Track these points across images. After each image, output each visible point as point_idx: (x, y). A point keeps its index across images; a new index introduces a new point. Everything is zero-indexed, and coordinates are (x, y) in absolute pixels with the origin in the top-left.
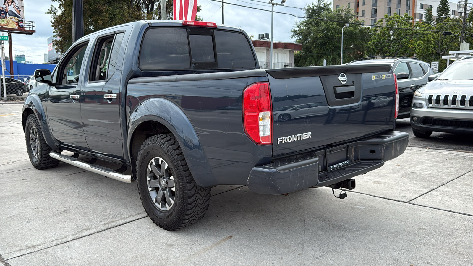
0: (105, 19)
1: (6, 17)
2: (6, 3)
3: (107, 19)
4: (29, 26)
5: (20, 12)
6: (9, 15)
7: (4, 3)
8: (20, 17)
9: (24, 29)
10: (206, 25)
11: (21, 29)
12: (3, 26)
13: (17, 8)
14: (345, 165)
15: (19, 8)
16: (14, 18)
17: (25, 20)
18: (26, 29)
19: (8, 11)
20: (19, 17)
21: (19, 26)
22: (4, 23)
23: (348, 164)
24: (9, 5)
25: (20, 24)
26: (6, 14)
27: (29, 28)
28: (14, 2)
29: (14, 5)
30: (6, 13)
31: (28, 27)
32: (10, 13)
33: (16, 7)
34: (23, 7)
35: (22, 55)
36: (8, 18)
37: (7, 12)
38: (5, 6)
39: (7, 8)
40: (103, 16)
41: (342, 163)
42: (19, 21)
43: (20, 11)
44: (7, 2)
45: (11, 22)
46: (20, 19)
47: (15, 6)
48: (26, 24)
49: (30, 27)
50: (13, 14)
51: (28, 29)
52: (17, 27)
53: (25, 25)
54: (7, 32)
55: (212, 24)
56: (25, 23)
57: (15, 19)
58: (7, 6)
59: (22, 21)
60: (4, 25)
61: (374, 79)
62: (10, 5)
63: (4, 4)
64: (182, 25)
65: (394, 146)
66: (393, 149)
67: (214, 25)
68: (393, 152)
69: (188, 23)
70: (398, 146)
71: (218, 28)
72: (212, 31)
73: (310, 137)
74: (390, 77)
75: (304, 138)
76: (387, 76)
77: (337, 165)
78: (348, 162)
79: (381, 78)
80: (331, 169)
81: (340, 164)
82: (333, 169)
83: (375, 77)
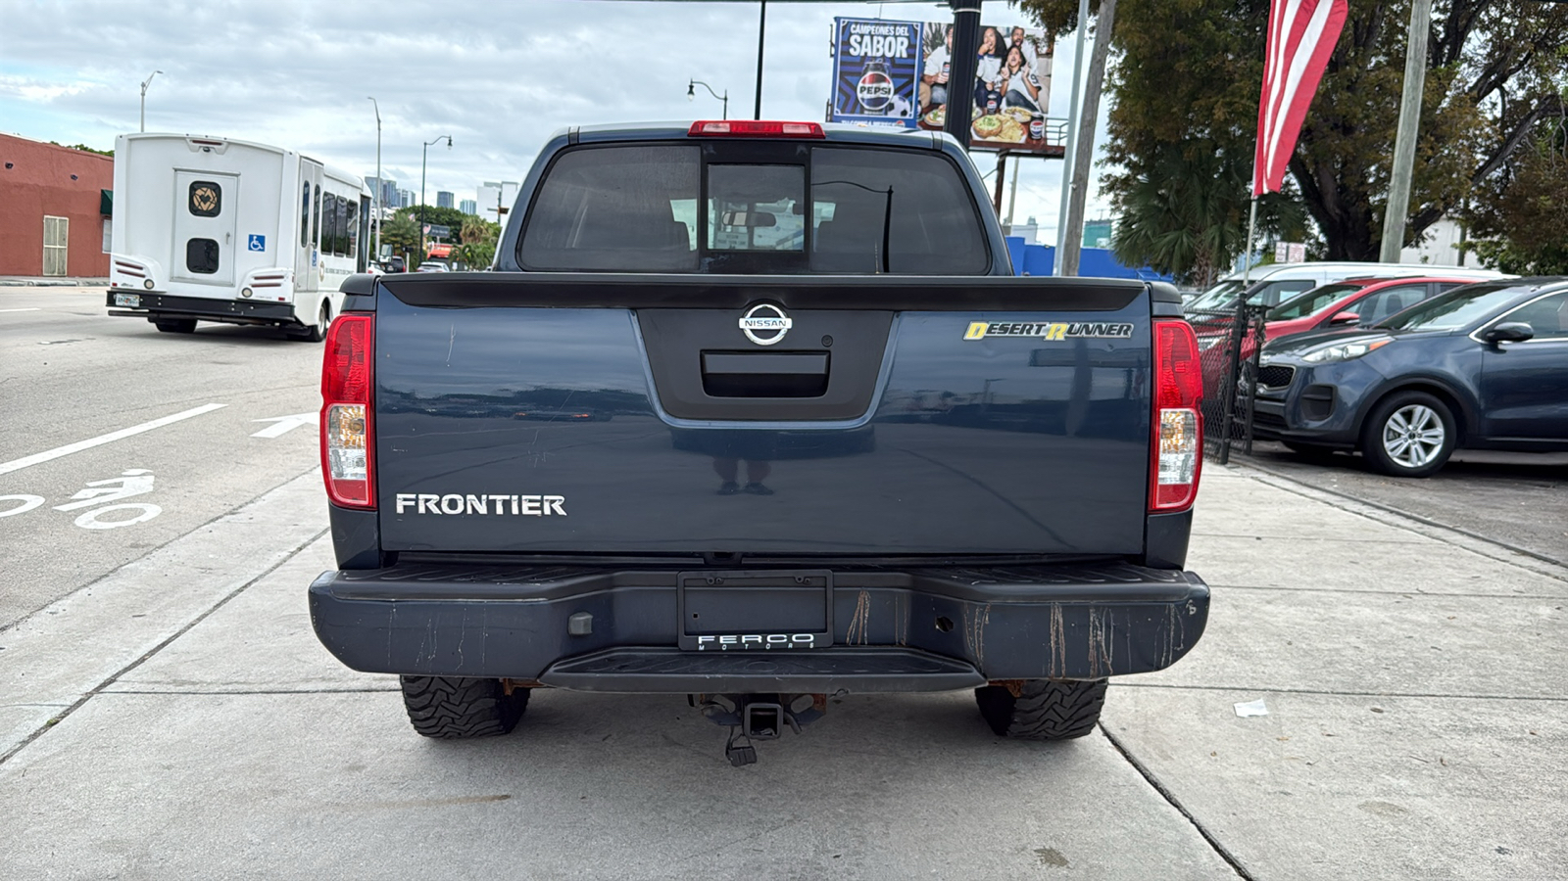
0: (1235, 102)
1: (998, 110)
2: (1005, 70)
3: (1243, 101)
4: (1060, 132)
5: (1040, 93)
6: (1009, 104)
7: (998, 70)
8: (1038, 107)
9: (1042, 142)
10: (777, 130)
11: (1034, 142)
12: (985, 137)
13: (1031, 81)
15: (1037, 82)
16: (1020, 112)
17: (1048, 116)
18: (1050, 143)
19: (1006, 92)
20: (1034, 109)
21: (1030, 135)
22: (990, 128)
23: (812, 646)
24: (1011, 73)
25: (1032, 129)
26: (999, 101)
27: (1060, 139)
28: (1026, 66)
29: (1026, 74)
30: (1002, 98)
31: (1057, 136)
32: (1011, 96)
33: (1029, 78)
34: (1050, 76)
35: (1103, 219)
36: (1003, 112)
37: (1002, 94)
38: (1000, 78)
39: (1006, 83)
40: (1233, 94)
41: (769, 638)
42: (1033, 118)
43: (1039, 88)
44: (1009, 65)
45: (1008, 124)
46: (1036, 114)
47: (1028, 75)
48: (1048, 129)
49: (1062, 135)
50: (1019, 100)
51: (1055, 143)
52: (1023, 140)
53: (1046, 132)
54: (997, 153)
55: (803, 127)
56: (1046, 126)
57: (1023, 115)
58: (1006, 77)
59: (1041, 118)
60: (990, 134)
61: (979, 336)
62: (1015, 75)
63: (999, 73)
64: (688, 135)
65: (1061, 621)
66: (1057, 636)
67: (810, 129)
68: (1057, 649)
69: (706, 129)
70: (1095, 627)
71: (827, 139)
72: (801, 148)
73: (561, 512)
74: (1109, 333)
75: (525, 511)
76: (1087, 327)
77: (739, 639)
78: (809, 638)
79: (1033, 334)
80: (701, 648)
81: (759, 639)
82: (713, 650)
83: (989, 331)
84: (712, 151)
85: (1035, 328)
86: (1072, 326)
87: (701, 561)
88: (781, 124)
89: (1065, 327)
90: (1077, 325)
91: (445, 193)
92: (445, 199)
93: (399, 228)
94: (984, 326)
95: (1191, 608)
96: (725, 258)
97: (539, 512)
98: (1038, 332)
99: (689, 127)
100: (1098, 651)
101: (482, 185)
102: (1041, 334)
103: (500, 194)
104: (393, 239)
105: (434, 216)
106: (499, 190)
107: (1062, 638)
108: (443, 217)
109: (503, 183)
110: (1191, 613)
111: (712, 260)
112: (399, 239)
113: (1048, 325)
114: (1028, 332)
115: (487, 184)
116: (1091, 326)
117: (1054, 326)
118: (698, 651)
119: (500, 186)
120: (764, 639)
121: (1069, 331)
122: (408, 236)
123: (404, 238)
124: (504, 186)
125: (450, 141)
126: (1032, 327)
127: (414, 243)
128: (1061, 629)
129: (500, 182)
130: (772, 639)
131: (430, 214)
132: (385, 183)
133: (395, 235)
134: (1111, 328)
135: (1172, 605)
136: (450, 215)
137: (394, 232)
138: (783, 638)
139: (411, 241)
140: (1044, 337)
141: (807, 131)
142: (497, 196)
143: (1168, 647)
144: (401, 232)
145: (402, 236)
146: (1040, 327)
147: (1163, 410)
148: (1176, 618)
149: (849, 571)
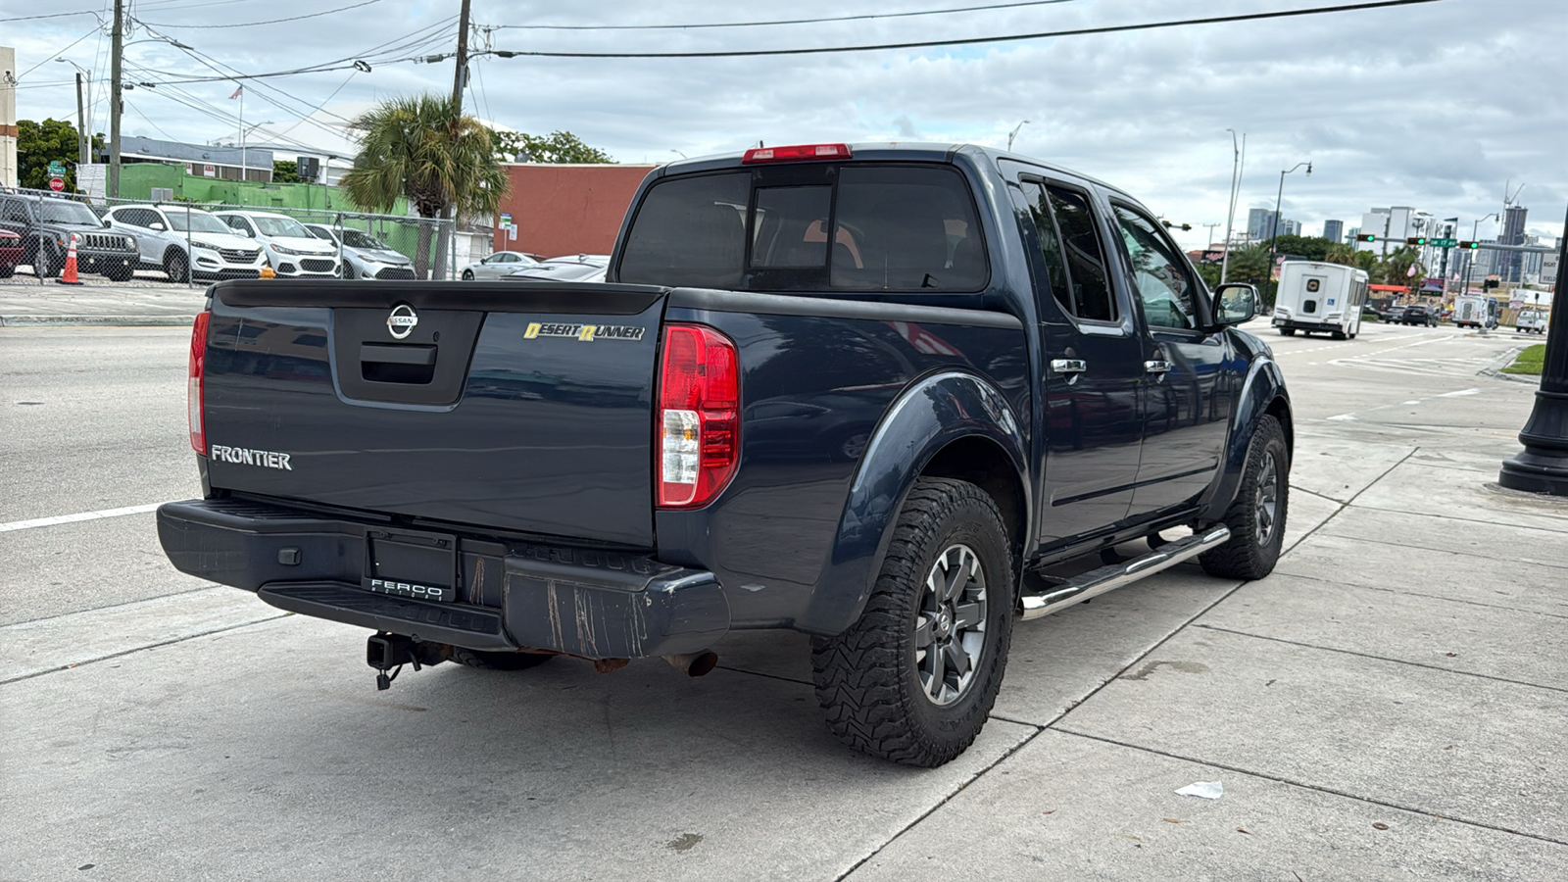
10: (812, 153)
14: (427, 597)
23: (440, 599)
41: (414, 587)
55: (831, 149)
61: (533, 336)
64: (744, 163)
65: (555, 597)
66: (553, 612)
67: (838, 151)
68: (555, 623)
69: (756, 156)
70: (579, 608)
71: (854, 159)
72: (831, 169)
73: (288, 467)
74: (625, 336)
75: (272, 465)
76: (609, 329)
77: (396, 586)
78: (438, 592)
79: (570, 335)
80: (374, 589)
81: (408, 588)
82: (380, 594)
83: (540, 332)
84: (760, 177)
85: (573, 329)
86: (599, 329)
87: (388, 519)
88: (813, 147)
89: (593, 328)
90: (602, 328)
91: (1334, 222)
92: (1333, 227)
93: (1247, 260)
94: (538, 326)
95: (648, 600)
96: (762, 274)
97: (276, 466)
98: (574, 333)
99: (742, 155)
100: (583, 629)
101: (1369, 211)
102: (576, 335)
103: (1388, 220)
104: (1240, 270)
105: (1300, 246)
106: (1388, 216)
107: (557, 613)
108: (1309, 246)
109: (1393, 208)
110: (648, 604)
111: (752, 277)
112: (1246, 270)
113: (582, 326)
114: (567, 333)
115: (1375, 211)
116: (613, 328)
117: (585, 328)
118: (371, 591)
119: (1389, 211)
120: (411, 588)
121: (596, 333)
122: (1257, 268)
123: (1252, 269)
124: (1394, 211)
125: (1310, 167)
126: (570, 328)
127: (1262, 274)
128: (556, 605)
129: (1389, 207)
130: (416, 589)
131: (1295, 244)
132: (1270, 214)
133: (1243, 267)
134: (626, 331)
135: (633, 595)
136: (1317, 244)
137: (1242, 263)
138: (422, 590)
139: (1259, 272)
140: (578, 338)
141: (835, 152)
142: (1385, 223)
143: (636, 636)
144: (1248, 264)
145: (1251, 268)
146: (576, 328)
147: (666, 411)
148: (636, 606)
149: (477, 539)
